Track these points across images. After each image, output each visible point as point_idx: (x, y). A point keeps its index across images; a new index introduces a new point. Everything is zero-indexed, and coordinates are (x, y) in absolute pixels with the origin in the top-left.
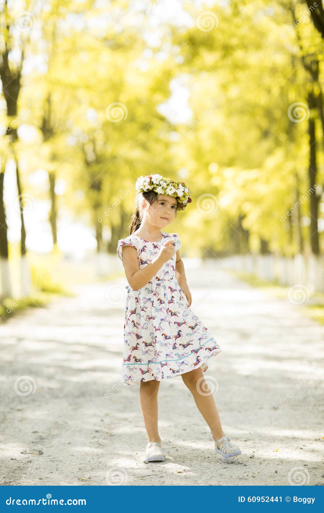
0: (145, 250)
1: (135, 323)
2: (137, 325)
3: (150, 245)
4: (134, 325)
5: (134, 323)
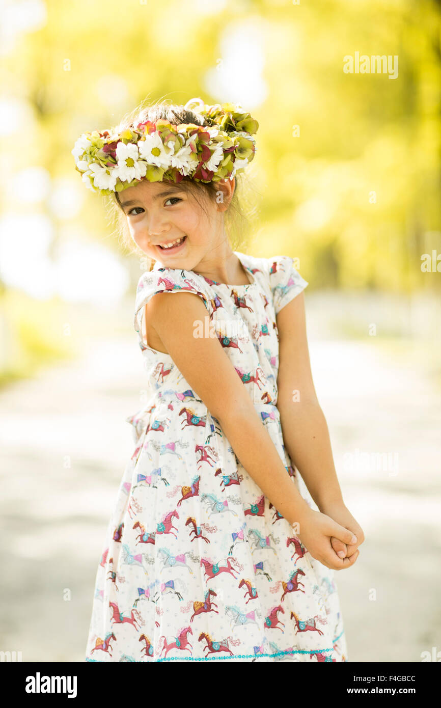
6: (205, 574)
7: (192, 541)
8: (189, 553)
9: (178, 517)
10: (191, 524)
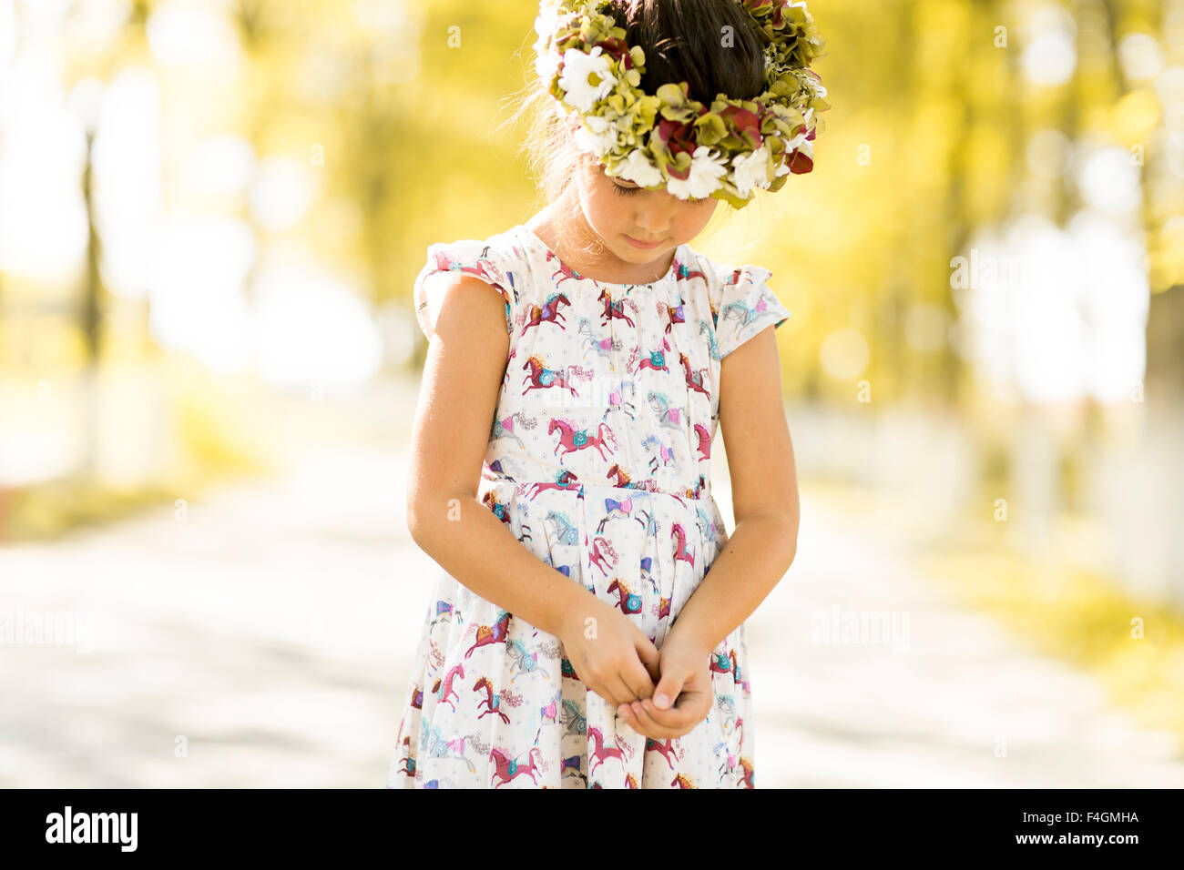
0: (558, 318)
1: (496, 692)
2: (504, 706)
3: (584, 296)
4: (490, 706)
5: (490, 692)
6: (496, 774)
7: (480, 717)
8: (471, 737)
9: (462, 676)
10: (484, 689)
